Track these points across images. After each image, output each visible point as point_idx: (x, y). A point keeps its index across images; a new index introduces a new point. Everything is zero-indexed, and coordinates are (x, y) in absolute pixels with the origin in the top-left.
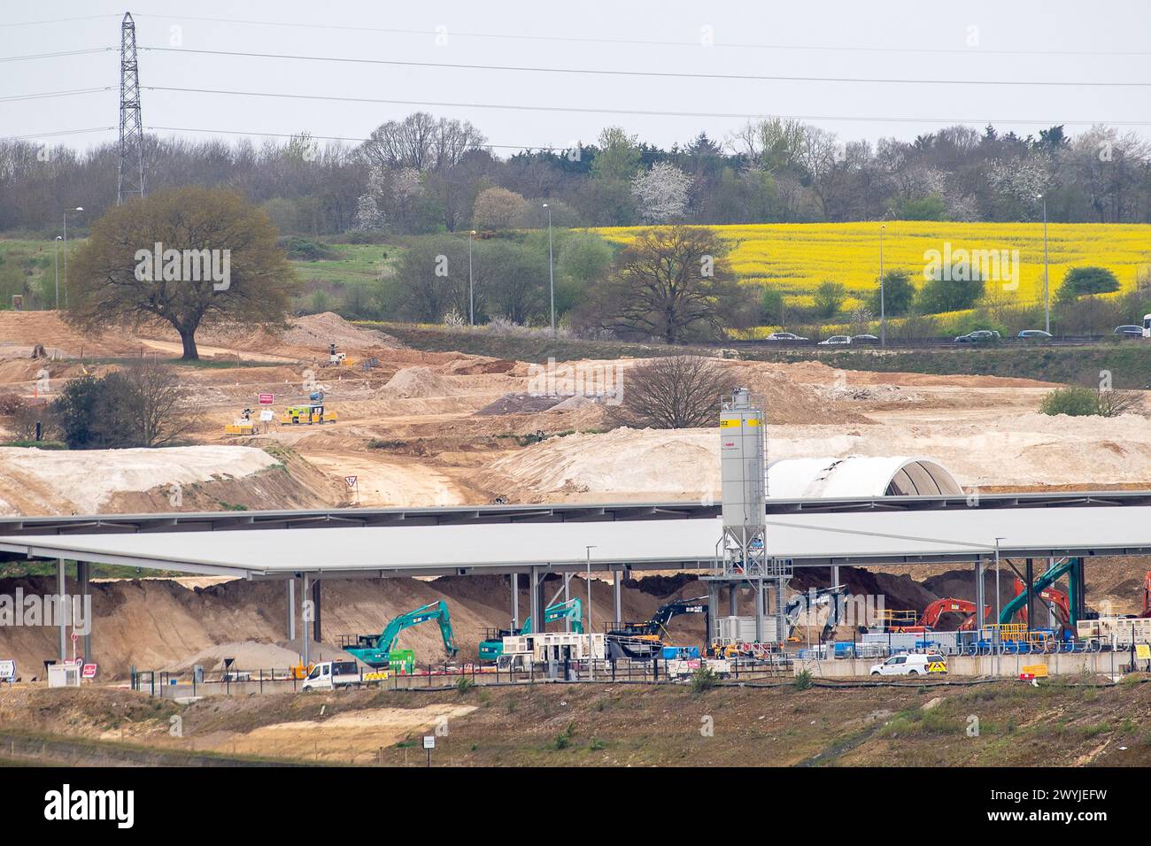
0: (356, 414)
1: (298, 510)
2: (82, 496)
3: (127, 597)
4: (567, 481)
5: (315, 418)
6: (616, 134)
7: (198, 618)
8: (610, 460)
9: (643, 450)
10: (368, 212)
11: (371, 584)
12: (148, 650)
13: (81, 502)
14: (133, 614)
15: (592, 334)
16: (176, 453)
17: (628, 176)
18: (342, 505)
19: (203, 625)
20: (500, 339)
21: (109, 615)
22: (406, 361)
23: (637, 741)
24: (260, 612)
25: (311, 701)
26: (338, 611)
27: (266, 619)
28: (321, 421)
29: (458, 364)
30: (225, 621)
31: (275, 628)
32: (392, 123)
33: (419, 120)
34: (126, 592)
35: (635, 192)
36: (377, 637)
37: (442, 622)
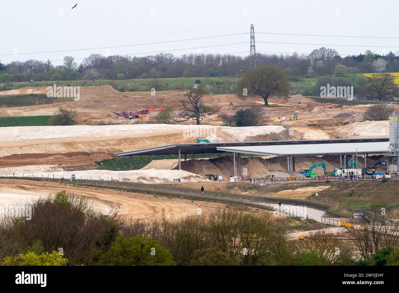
0: (305, 118)
1: (291, 140)
2: (240, 137)
3: (250, 161)
4: (354, 133)
5: (295, 119)
6: (369, 51)
7: (266, 166)
8: (364, 128)
9: (372, 126)
10: (310, 70)
11: (306, 157)
12: (255, 173)
13: (240, 139)
14: (251, 165)
15: (361, 99)
16: (262, 127)
17: (371, 62)
18: (301, 139)
19: (267, 168)
20: (340, 100)
21: (245, 165)
22: (317, 105)
23: (368, 194)
24: (281, 164)
25: (291, 185)
26: (299, 164)
27: (282, 166)
28: (297, 120)
29: (330, 106)
30: (272, 166)
31: (284, 168)
32: (316, 50)
33: (323, 49)
34: (249, 160)
35: (374, 65)
36: (308, 170)
37: (324, 166)
